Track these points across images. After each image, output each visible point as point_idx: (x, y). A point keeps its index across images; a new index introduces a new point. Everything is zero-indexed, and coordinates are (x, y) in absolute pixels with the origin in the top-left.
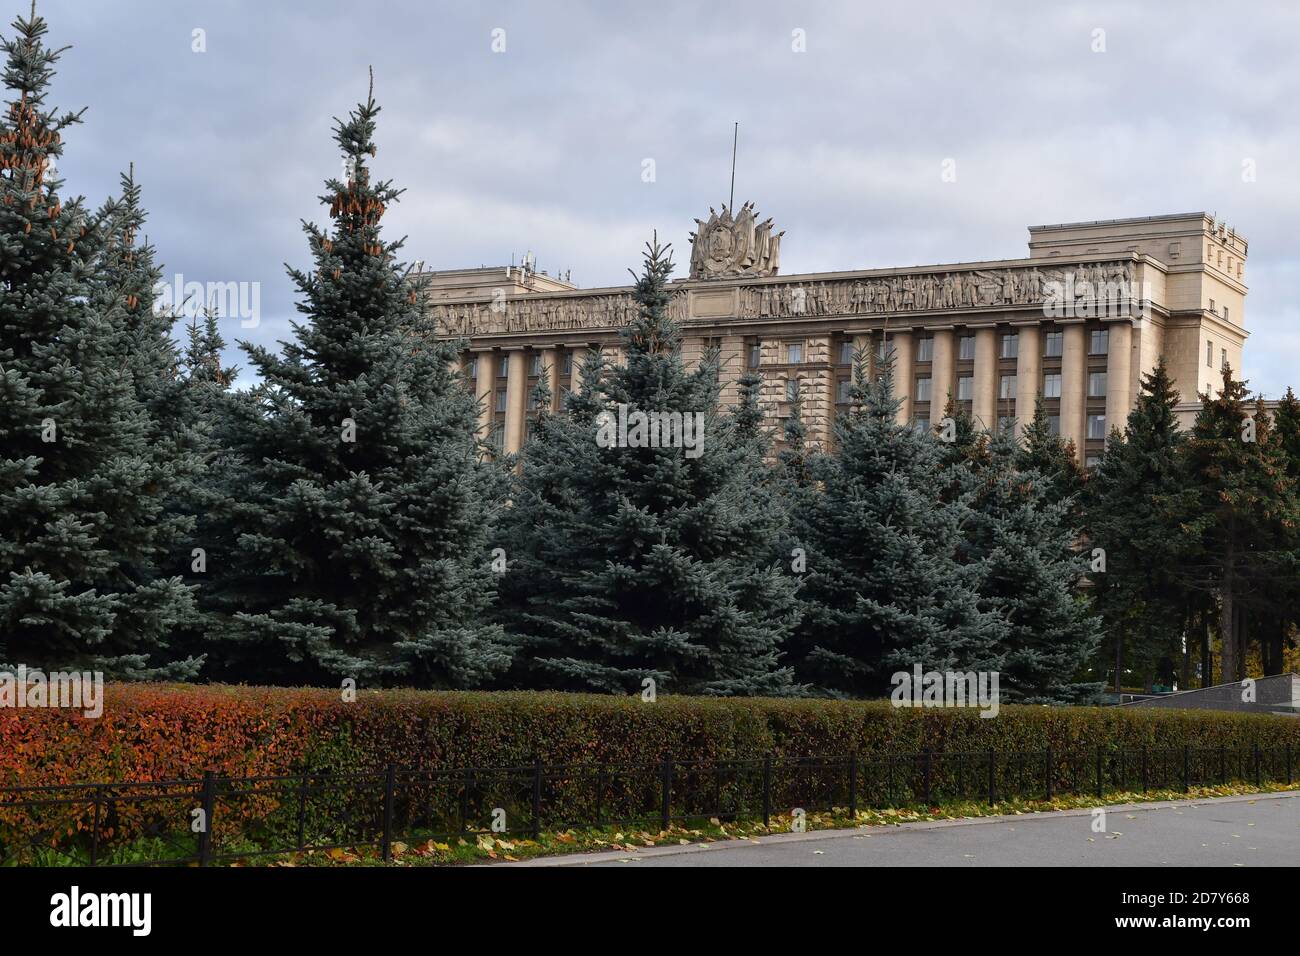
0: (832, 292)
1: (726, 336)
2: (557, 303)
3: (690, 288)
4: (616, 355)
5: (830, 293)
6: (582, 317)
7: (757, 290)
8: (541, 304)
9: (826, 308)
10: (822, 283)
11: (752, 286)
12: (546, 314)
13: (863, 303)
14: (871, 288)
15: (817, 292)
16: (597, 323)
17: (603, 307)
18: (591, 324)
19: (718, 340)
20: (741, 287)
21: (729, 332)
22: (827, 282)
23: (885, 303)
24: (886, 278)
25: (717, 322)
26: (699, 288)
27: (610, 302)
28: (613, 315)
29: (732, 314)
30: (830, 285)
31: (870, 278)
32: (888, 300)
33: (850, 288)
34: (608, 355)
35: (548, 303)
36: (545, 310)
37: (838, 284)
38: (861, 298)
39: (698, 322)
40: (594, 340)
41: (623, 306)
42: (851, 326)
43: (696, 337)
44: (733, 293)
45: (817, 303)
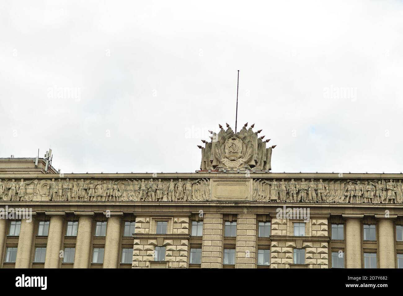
0: (329, 187)
1: (243, 213)
2: (96, 182)
3: (213, 178)
4: (148, 222)
5: (327, 188)
6: (118, 194)
7: (267, 182)
8: (81, 183)
9: (324, 198)
10: (321, 180)
11: (262, 179)
12: (86, 190)
13: (354, 196)
14: (359, 186)
15: (317, 186)
16: (131, 199)
17: (137, 187)
18: (125, 199)
19: (235, 215)
20: (254, 179)
21: (245, 210)
22: (325, 180)
23: (372, 197)
24: (372, 180)
25: (236, 202)
26: (219, 178)
27: (143, 184)
28: (145, 193)
29: (247, 198)
30: (327, 182)
31: (359, 179)
32: (375, 195)
33: (343, 185)
34: (142, 222)
35: (88, 182)
36: (86, 187)
37: (333, 182)
38: (353, 193)
39: (219, 202)
40: (130, 211)
41: (154, 187)
42: (347, 212)
43: (217, 213)
44: (247, 183)
45: (317, 194)
